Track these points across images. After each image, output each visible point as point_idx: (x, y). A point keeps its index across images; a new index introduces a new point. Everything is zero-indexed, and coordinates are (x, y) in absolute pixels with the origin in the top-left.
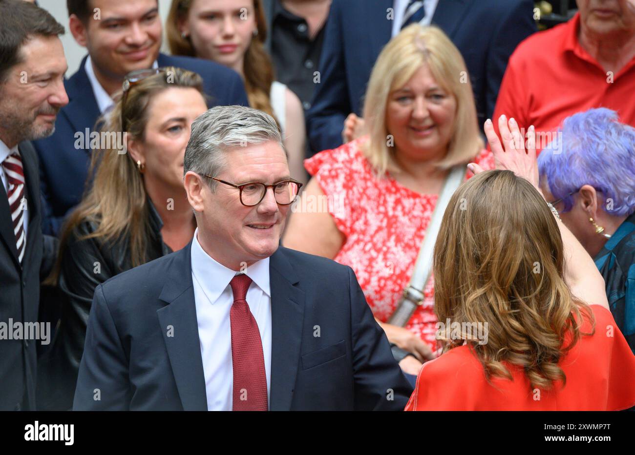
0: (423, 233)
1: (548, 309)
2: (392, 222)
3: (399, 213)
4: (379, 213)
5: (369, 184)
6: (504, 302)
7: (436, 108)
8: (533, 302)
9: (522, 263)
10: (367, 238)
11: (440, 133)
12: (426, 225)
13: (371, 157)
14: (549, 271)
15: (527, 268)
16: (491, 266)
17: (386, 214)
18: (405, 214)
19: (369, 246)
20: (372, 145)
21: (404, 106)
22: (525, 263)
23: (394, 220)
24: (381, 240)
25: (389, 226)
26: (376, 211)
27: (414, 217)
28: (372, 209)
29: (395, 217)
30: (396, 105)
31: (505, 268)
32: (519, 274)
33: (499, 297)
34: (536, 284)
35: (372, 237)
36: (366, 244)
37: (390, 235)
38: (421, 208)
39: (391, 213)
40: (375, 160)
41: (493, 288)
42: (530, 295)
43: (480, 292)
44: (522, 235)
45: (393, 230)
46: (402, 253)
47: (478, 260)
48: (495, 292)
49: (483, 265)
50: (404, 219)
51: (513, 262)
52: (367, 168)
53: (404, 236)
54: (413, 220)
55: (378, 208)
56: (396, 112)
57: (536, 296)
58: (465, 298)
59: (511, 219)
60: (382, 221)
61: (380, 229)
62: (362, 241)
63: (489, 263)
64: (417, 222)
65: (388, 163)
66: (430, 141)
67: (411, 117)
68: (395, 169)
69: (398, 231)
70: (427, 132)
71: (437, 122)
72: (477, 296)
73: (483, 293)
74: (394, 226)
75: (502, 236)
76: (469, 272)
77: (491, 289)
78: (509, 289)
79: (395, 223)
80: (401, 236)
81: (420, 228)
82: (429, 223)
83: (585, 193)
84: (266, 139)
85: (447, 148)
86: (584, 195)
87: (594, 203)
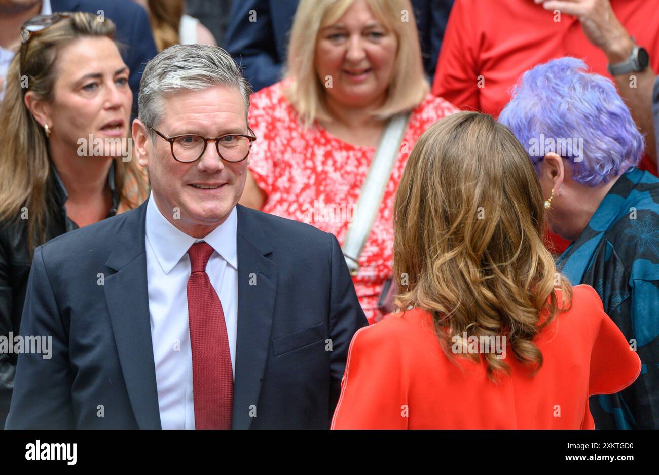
0: (357, 191)
1: (527, 280)
2: (321, 179)
3: (329, 168)
4: (306, 168)
5: (294, 134)
6: (476, 270)
7: (374, 48)
8: (509, 270)
9: (498, 226)
10: (292, 198)
11: (377, 78)
12: (361, 182)
13: (297, 103)
14: (528, 234)
15: (503, 229)
16: (464, 227)
17: (314, 169)
18: (336, 169)
19: (294, 207)
20: (298, 89)
21: (337, 45)
22: (501, 227)
23: (323, 176)
24: (309, 200)
25: (318, 183)
26: (302, 166)
27: (348, 173)
28: (297, 163)
29: (325, 172)
30: (327, 44)
31: (479, 230)
32: (494, 238)
33: (470, 263)
34: (513, 249)
35: (298, 196)
36: (290, 205)
37: (318, 194)
38: (356, 163)
39: (320, 168)
40: (302, 107)
41: (464, 253)
42: (505, 262)
43: (449, 255)
44: (500, 193)
45: (322, 188)
47: (447, 219)
48: (466, 257)
49: (455, 225)
50: (335, 176)
51: (488, 224)
52: (293, 115)
53: (335, 195)
54: (346, 176)
55: (304, 162)
56: (327, 52)
57: (512, 264)
58: (432, 264)
59: (487, 173)
60: (309, 178)
61: (306, 187)
62: (286, 200)
63: (460, 223)
64: (351, 178)
65: (317, 110)
66: (366, 87)
67: (344, 59)
68: (326, 118)
69: (328, 189)
70: (363, 77)
71: (374, 65)
72: (445, 261)
73: (452, 257)
74: (324, 183)
75: (478, 192)
76: (437, 232)
77: (461, 253)
78: (482, 255)
79: (325, 179)
80: (332, 195)
81: (354, 186)
82: (364, 179)
83: (550, 162)
84: (210, 85)
85: (386, 94)
86: (550, 164)
87: (560, 173)
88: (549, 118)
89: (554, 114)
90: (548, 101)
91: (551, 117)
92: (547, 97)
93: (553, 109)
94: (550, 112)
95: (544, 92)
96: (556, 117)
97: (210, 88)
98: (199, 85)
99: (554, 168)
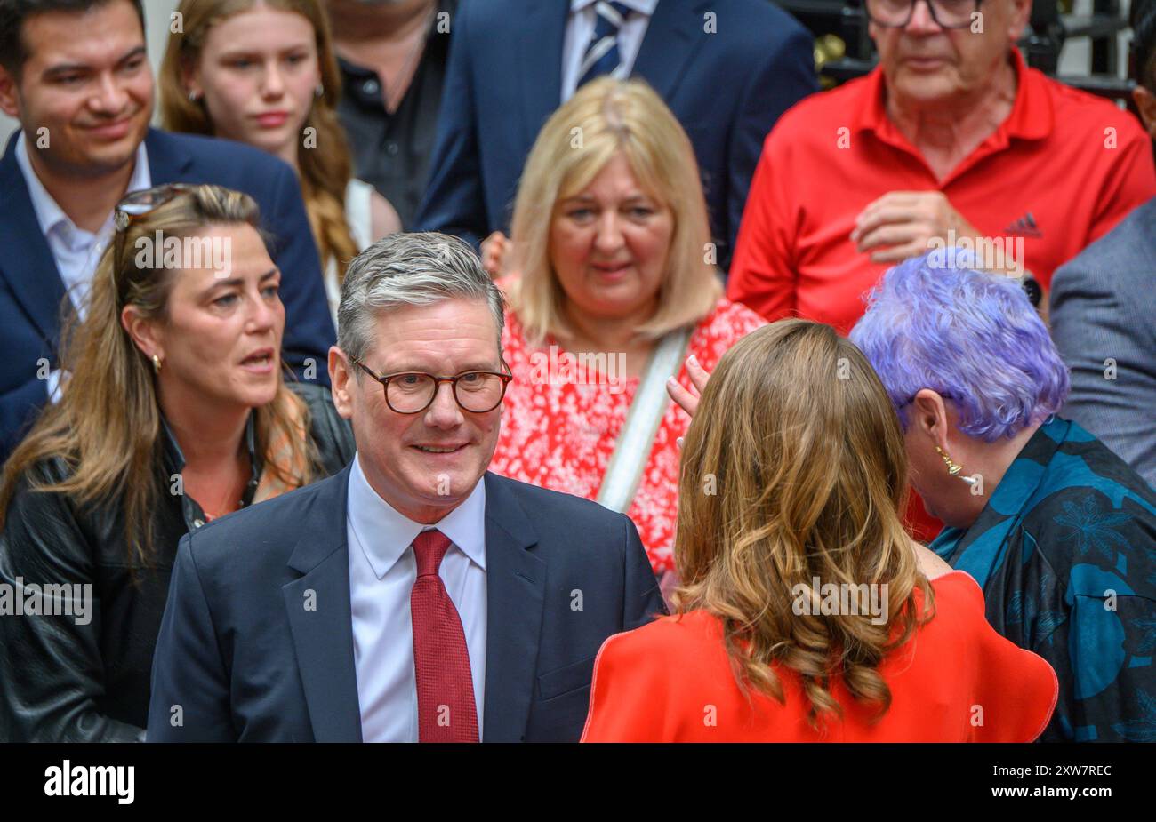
0: (611, 443)
1: (874, 576)
2: (557, 423)
3: (570, 407)
4: (535, 407)
5: (518, 357)
6: (797, 557)
7: (637, 231)
8: (848, 560)
9: (834, 492)
10: (513, 452)
11: (641, 275)
12: (617, 429)
13: (521, 310)
14: (880, 509)
15: (842, 498)
16: (781, 491)
17: (547, 410)
18: (580, 409)
19: (517, 465)
20: (522, 291)
21: (583, 226)
22: (839, 491)
23: (561, 420)
24: (538, 455)
25: (553, 430)
26: (530, 404)
27: (598, 415)
28: (522, 401)
29: (563, 414)
30: (567, 225)
31: (805, 497)
32: (828, 510)
33: (788, 548)
34: (856, 527)
35: (522, 449)
36: (510, 463)
37: (553, 445)
38: (610, 400)
39: (555, 408)
40: (528, 316)
41: (781, 530)
42: (843, 545)
43: (757, 534)
44: (839, 443)
45: (559, 438)
46: (574, 478)
47: (759, 479)
48: (783, 537)
49: (769, 489)
50: (578, 419)
51: (820, 488)
52: (516, 330)
53: (578, 448)
54: (594, 420)
55: (532, 398)
56: (568, 236)
57: (853, 550)
58: (731, 545)
59: (822, 413)
60: (539, 422)
61: (535, 435)
62: (504, 456)
63: (777, 485)
64: (602, 424)
65: (551, 322)
66: (625, 289)
67: (593, 247)
68: (564, 333)
69: (568, 439)
70: (619, 274)
71: (637, 256)
72: (752, 542)
73: (761, 538)
74: (562, 430)
75: (805, 441)
76: (742, 498)
77: (776, 532)
78: (808, 535)
79: (563, 425)
80: (574, 447)
81: (607, 435)
82: (622, 424)
83: (924, 403)
84: (442, 297)
85: (657, 299)
86: (924, 406)
87: (941, 420)
88: (924, 337)
89: (931, 331)
90: (922, 311)
91: (927, 336)
92: (920, 305)
93: (930, 324)
94: (925, 328)
95: (916, 298)
96: (933, 336)
97: (442, 302)
98: (427, 297)
99: (930, 414)
